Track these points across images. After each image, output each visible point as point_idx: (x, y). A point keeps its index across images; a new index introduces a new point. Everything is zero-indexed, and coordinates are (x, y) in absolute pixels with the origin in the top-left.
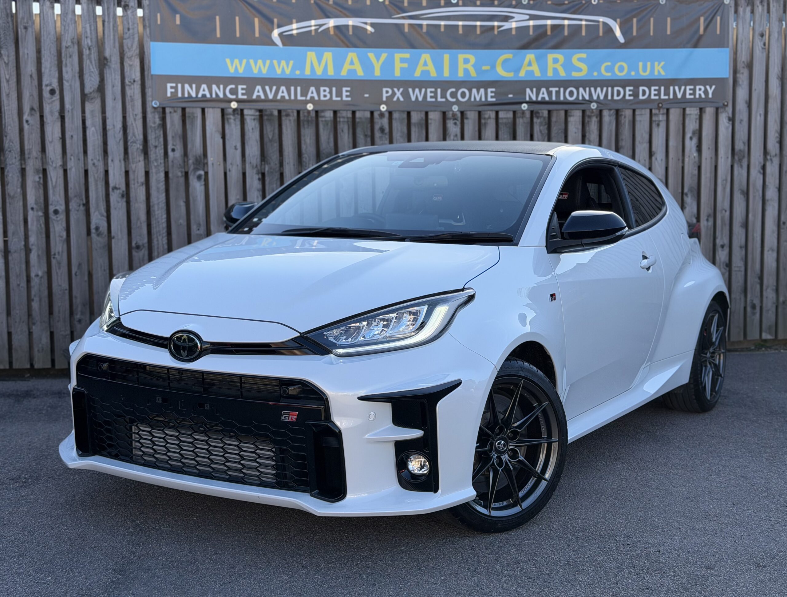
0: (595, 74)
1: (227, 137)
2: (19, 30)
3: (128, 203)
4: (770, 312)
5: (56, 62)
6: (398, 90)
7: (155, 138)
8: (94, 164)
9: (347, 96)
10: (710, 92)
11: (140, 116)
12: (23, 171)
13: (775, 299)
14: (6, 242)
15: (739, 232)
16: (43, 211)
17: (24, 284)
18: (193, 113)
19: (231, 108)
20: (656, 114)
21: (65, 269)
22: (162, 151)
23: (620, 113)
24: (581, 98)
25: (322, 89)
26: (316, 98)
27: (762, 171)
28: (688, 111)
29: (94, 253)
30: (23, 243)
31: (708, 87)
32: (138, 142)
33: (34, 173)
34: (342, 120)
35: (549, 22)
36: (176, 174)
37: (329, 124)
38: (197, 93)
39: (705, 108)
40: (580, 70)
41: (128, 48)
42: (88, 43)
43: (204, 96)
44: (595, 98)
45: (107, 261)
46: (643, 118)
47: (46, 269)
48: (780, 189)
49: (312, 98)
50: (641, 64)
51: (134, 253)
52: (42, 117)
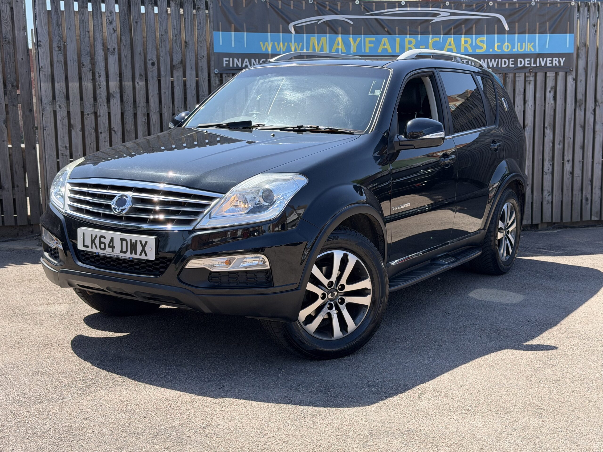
0: (491, 50)
2: (133, 24)
4: (597, 203)
5: (155, 45)
8: (178, 110)
10: (562, 62)
11: (207, 79)
12: (135, 115)
13: (600, 195)
15: (578, 151)
20: (528, 76)
23: (506, 76)
27: (593, 113)
28: (548, 74)
31: (561, 59)
33: (142, 116)
39: (559, 72)
40: (481, 48)
41: (199, 35)
42: (175, 33)
43: (246, 66)
44: (491, 66)
46: (520, 79)
50: (519, 44)
52: (146, 80)
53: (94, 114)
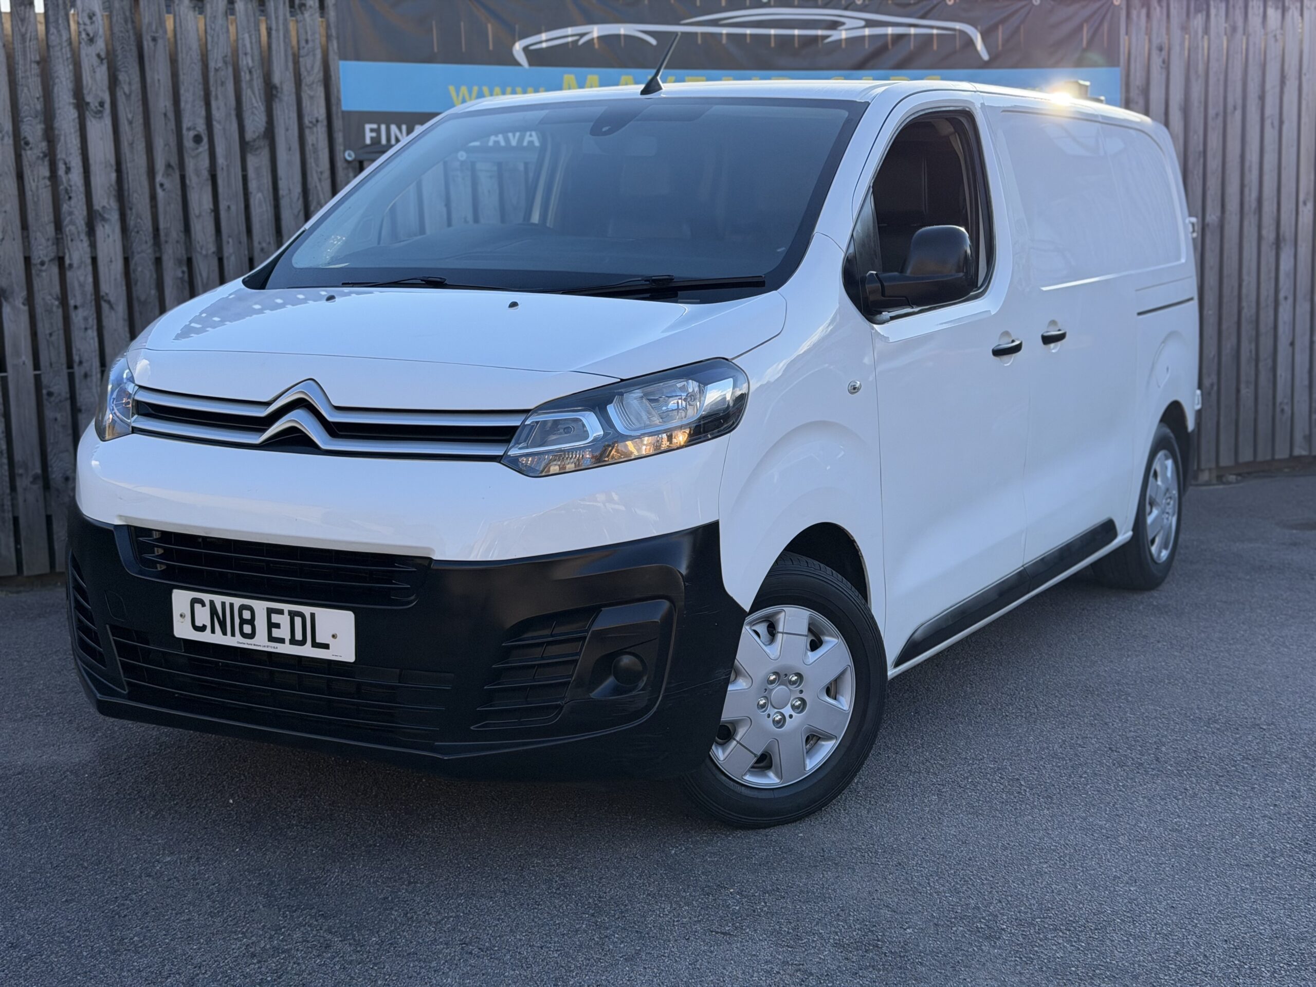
1: (453, 204)
2: (145, 43)
5: (202, 93)
8: (262, 249)
11: (327, 174)
12: (158, 261)
33: (175, 264)
35: (890, 30)
41: (306, 69)
42: (247, 64)
53: (57, 263)
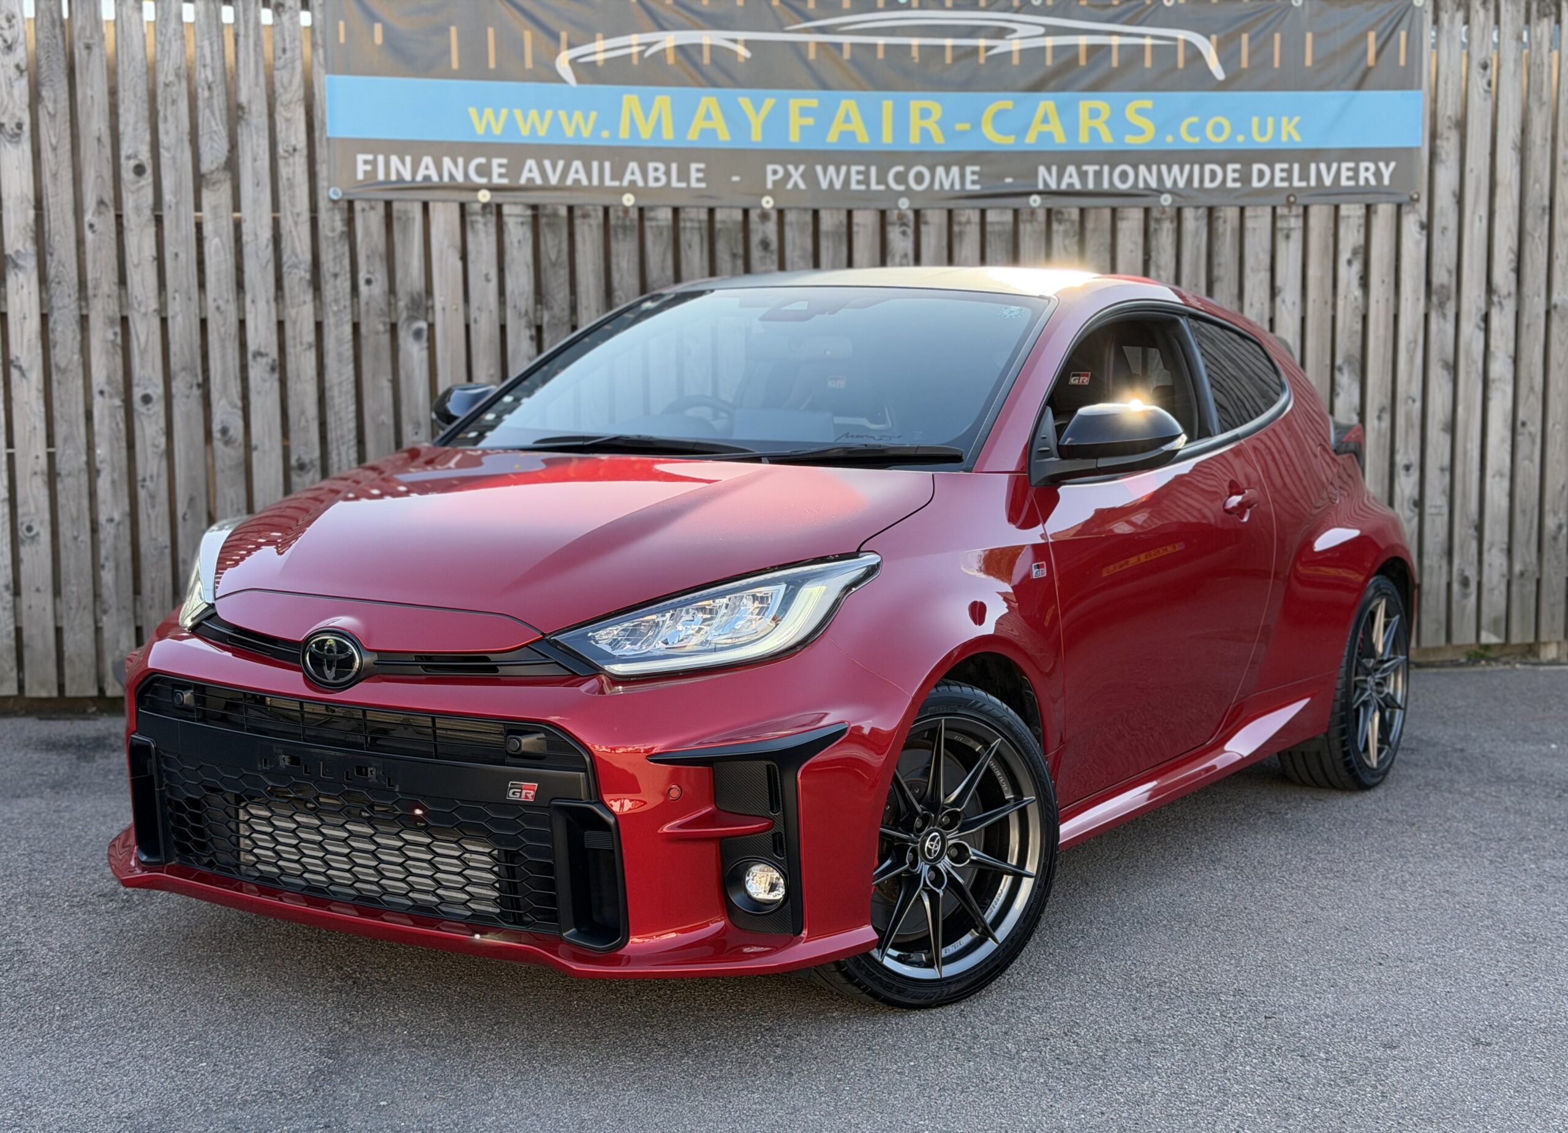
0: (1169, 139)
1: (471, 257)
2: (76, 51)
3: (283, 383)
4: (1496, 592)
5: (147, 113)
6: (796, 168)
7: (333, 259)
8: (218, 308)
9: (699, 180)
10: (1386, 174)
11: (306, 216)
12: (84, 321)
13: (1505, 569)
14: (51, 457)
15: (1438, 439)
16: (123, 397)
17: (85, 537)
18: (406, 212)
19: (477, 201)
20: (1283, 217)
21: (163, 508)
22: (347, 285)
23: (1216, 214)
24: (1141, 185)
25: (651, 166)
26: (640, 183)
27: (1482, 325)
28: (1344, 210)
29: (220, 479)
30: (84, 458)
31: (1382, 165)
32: (303, 266)
33: (105, 324)
34: (688, 224)
35: (1083, 41)
36: (374, 328)
37: (665, 233)
38: (414, 172)
39: (1376, 204)
40: (1140, 131)
41: (282, 85)
42: (206, 77)
43: (427, 178)
44: (1169, 184)
45: (243, 493)
46: (1258, 224)
47: (127, 508)
48: (1516, 360)
49: (633, 183)
50: (1255, 120)
51: (295, 478)
52: (119, 217)
